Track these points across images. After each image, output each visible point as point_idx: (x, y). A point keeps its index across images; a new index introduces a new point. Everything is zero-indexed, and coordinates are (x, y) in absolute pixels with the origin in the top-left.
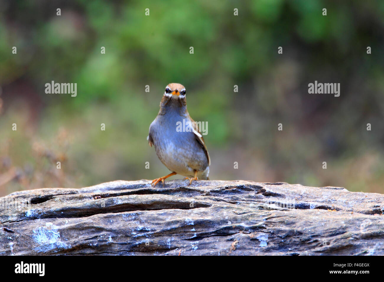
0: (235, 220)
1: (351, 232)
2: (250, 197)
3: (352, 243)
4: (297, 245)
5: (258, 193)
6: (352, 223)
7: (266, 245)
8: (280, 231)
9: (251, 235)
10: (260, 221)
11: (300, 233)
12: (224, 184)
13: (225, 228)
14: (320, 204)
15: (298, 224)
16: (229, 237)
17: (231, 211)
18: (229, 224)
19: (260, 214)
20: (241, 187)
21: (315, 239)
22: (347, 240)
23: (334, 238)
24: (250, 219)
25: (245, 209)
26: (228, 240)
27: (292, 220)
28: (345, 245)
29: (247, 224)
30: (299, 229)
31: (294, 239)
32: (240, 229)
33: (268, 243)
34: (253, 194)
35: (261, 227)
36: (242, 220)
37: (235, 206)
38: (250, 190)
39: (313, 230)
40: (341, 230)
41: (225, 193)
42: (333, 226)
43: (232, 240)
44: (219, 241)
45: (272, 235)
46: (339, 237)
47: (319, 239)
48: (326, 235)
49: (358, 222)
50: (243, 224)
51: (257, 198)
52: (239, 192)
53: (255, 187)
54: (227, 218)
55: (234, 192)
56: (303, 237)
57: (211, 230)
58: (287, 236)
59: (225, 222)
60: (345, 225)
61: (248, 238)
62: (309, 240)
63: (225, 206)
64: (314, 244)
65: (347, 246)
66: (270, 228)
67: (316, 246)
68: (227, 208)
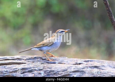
0: (34, 67)
1: (69, 70)
2: (38, 60)
3: (69, 74)
4: (53, 74)
5: (41, 59)
6: (69, 67)
7: (43, 75)
8: (47, 70)
9: (39, 72)
10: (41, 68)
11: (54, 71)
12: (30, 56)
13: (31, 70)
14: (59, 62)
15: (53, 68)
16: (32, 73)
17: (33, 65)
18: (32, 69)
19: (41, 65)
20: (35, 58)
21: (58, 73)
22: (68, 73)
23: (64, 72)
24: (38, 67)
25: (37, 64)
26: (32, 74)
27: (51, 67)
28: (67, 74)
29: (37, 68)
30: (53, 70)
31: (52, 73)
32: (35, 70)
33: (44, 74)
34: (39, 59)
35: (42, 69)
36: (36, 67)
37: (34, 63)
38: (38, 58)
39: (57, 70)
40: (66, 70)
41: (30, 59)
42: (63, 69)
43: (33, 73)
44: (29, 74)
45: (45, 72)
46: (65, 72)
47: (59, 73)
48: (61, 71)
49: (71, 67)
50: (36, 69)
51: (40, 61)
52: (35, 59)
53: (40, 57)
54: (31, 67)
55: (33, 59)
56: (54, 72)
57: (27, 71)
58: (50, 72)
59: (31, 68)
60: (67, 68)
61: (38, 73)
62: (56, 73)
63: (31, 63)
64: (58, 74)
65: (68, 75)
66: (44, 70)
67: (59, 75)
68: (31, 64)
